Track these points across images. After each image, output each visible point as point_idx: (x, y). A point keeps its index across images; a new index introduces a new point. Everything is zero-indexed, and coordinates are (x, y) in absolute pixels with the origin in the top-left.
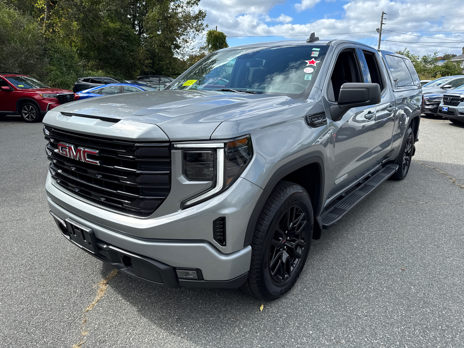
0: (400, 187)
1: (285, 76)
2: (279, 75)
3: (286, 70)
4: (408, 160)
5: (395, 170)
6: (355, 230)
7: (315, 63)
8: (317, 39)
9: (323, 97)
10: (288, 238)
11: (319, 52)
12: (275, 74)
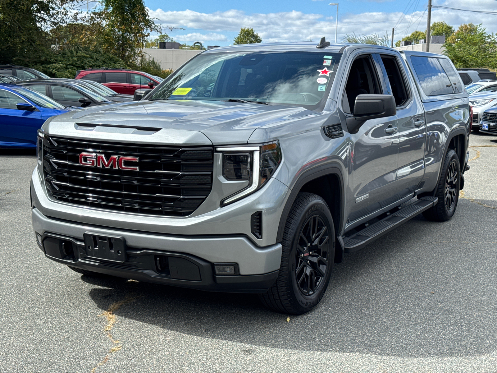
0: (443, 228)
1: (292, 85)
2: (284, 83)
3: (294, 76)
4: (454, 195)
5: (432, 203)
6: (383, 267)
7: (328, 73)
8: (328, 44)
9: (339, 109)
10: (311, 252)
11: (331, 61)
12: (279, 81)
